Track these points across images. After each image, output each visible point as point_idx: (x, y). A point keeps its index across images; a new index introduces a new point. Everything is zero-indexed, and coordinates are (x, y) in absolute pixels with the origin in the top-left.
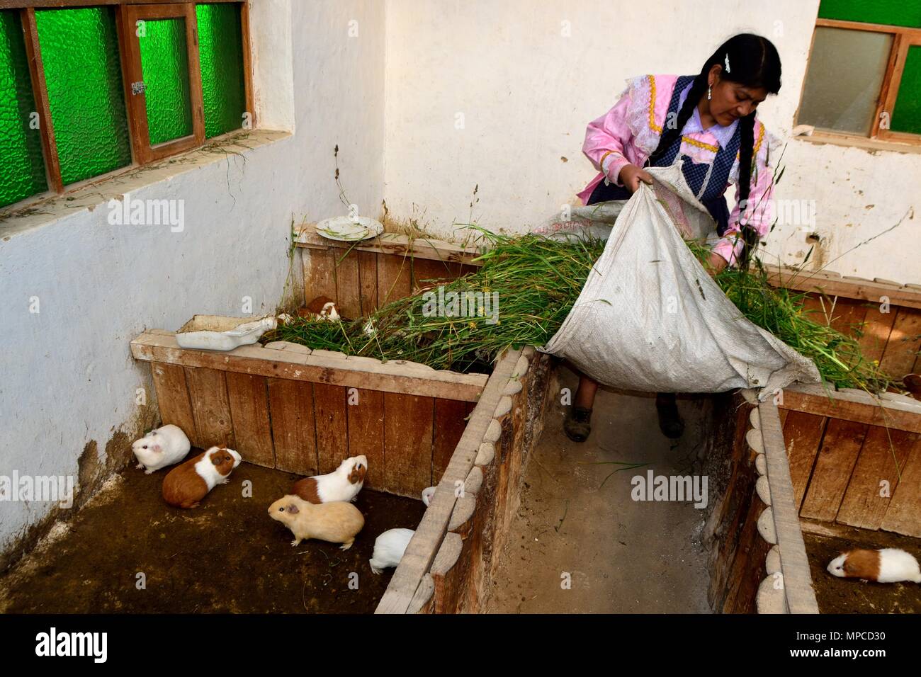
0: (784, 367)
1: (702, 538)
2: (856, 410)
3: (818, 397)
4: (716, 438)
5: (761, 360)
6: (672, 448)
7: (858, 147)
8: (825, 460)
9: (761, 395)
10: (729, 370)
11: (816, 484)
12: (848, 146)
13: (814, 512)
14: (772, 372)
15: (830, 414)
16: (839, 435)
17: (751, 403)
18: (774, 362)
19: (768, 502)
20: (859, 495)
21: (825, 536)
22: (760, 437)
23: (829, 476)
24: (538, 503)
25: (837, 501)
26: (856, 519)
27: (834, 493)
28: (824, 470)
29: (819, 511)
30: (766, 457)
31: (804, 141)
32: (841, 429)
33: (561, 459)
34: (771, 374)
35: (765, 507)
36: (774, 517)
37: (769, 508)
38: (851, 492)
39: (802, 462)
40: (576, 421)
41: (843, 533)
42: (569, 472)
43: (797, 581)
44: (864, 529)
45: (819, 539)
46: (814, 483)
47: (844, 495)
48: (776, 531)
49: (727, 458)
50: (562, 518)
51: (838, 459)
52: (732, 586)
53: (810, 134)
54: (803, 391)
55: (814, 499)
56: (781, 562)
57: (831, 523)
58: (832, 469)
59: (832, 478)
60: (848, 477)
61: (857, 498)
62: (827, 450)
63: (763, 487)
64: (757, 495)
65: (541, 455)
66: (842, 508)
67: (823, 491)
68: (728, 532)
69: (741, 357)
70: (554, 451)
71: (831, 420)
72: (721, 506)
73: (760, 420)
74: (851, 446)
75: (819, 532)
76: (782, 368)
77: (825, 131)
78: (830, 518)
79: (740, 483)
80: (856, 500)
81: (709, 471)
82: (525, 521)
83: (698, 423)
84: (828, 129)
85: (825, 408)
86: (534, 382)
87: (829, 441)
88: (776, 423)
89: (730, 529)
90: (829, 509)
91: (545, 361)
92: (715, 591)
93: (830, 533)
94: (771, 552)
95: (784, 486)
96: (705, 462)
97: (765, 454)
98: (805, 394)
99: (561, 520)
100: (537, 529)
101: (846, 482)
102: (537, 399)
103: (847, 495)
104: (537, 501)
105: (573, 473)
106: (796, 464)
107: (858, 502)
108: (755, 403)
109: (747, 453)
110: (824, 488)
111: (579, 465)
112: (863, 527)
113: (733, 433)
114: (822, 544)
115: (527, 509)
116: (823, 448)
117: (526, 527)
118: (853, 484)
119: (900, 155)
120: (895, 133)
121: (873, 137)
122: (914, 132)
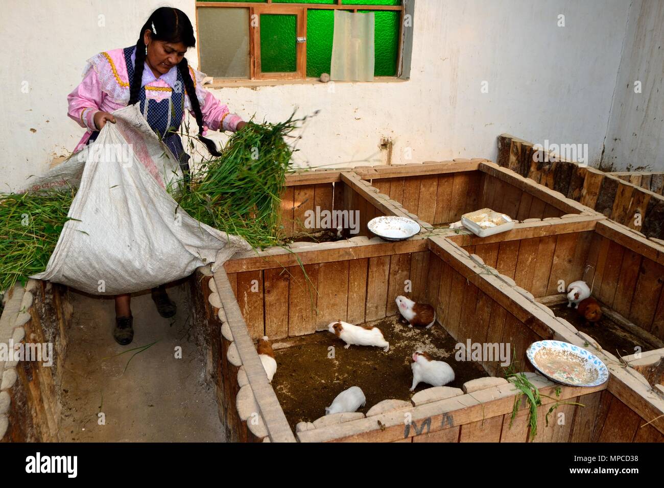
0: (224, 247)
1: (206, 380)
2: (278, 260)
3: (251, 258)
4: (196, 308)
5: (207, 244)
6: (171, 325)
7: (244, 87)
8: (270, 298)
9: (213, 268)
10: (187, 255)
11: (269, 316)
12: (238, 87)
13: (274, 335)
14: (218, 251)
15: (263, 267)
16: (273, 280)
17: (208, 275)
18: (216, 244)
19: (231, 339)
20: (297, 314)
21: (284, 348)
22: (218, 297)
23: (276, 308)
24: (79, 401)
25: (285, 323)
26: (300, 330)
27: (282, 318)
28: (271, 305)
29: (277, 334)
30: (224, 310)
31: (209, 88)
32: (273, 276)
33: (89, 361)
34: (217, 252)
35: (230, 343)
36: (237, 348)
37: (233, 342)
38: (292, 314)
39: (256, 305)
40: (120, 329)
41: (295, 342)
42: (97, 369)
43: (260, 384)
44: (307, 335)
45: (282, 352)
46: (267, 316)
47: (288, 317)
48: (240, 357)
49: (204, 319)
50: (100, 405)
51: (277, 295)
52: (228, 404)
53: (212, 82)
54: (241, 257)
55: (271, 326)
56: (247, 376)
57: (287, 338)
58: (276, 303)
59: (278, 309)
60: (287, 305)
61: (297, 316)
62: (269, 292)
63: (226, 331)
64: (223, 337)
65: (72, 364)
66: (290, 326)
67: (275, 319)
68: (217, 369)
69: (192, 244)
70: (82, 357)
71: (265, 271)
72: (211, 353)
73: (216, 285)
74: (282, 284)
75: (280, 347)
76: (223, 247)
77: (221, 79)
78: (284, 336)
79: (214, 333)
80: (297, 318)
81: (199, 332)
82: (71, 419)
83: (185, 301)
84: (222, 78)
85: (258, 264)
86: (43, 310)
87: (268, 285)
88: (226, 284)
89: (218, 367)
90: (282, 330)
91: (49, 290)
92: (223, 413)
93: (287, 345)
94: (240, 372)
95: (240, 324)
96: (194, 327)
97: (223, 308)
98: (243, 259)
99: (100, 407)
100: (82, 422)
101: (287, 309)
102: (52, 322)
103: (290, 317)
104: (77, 400)
105: (101, 368)
106: (253, 308)
107: (298, 319)
108: (210, 275)
109: (213, 311)
110: (274, 317)
111: (104, 361)
112: (306, 334)
113: (203, 300)
114: (284, 354)
115: (70, 409)
116: (266, 291)
117: (73, 423)
118: (292, 309)
119: (272, 88)
120: (265, 73)
121: (252, 79)
122: (277, 71)
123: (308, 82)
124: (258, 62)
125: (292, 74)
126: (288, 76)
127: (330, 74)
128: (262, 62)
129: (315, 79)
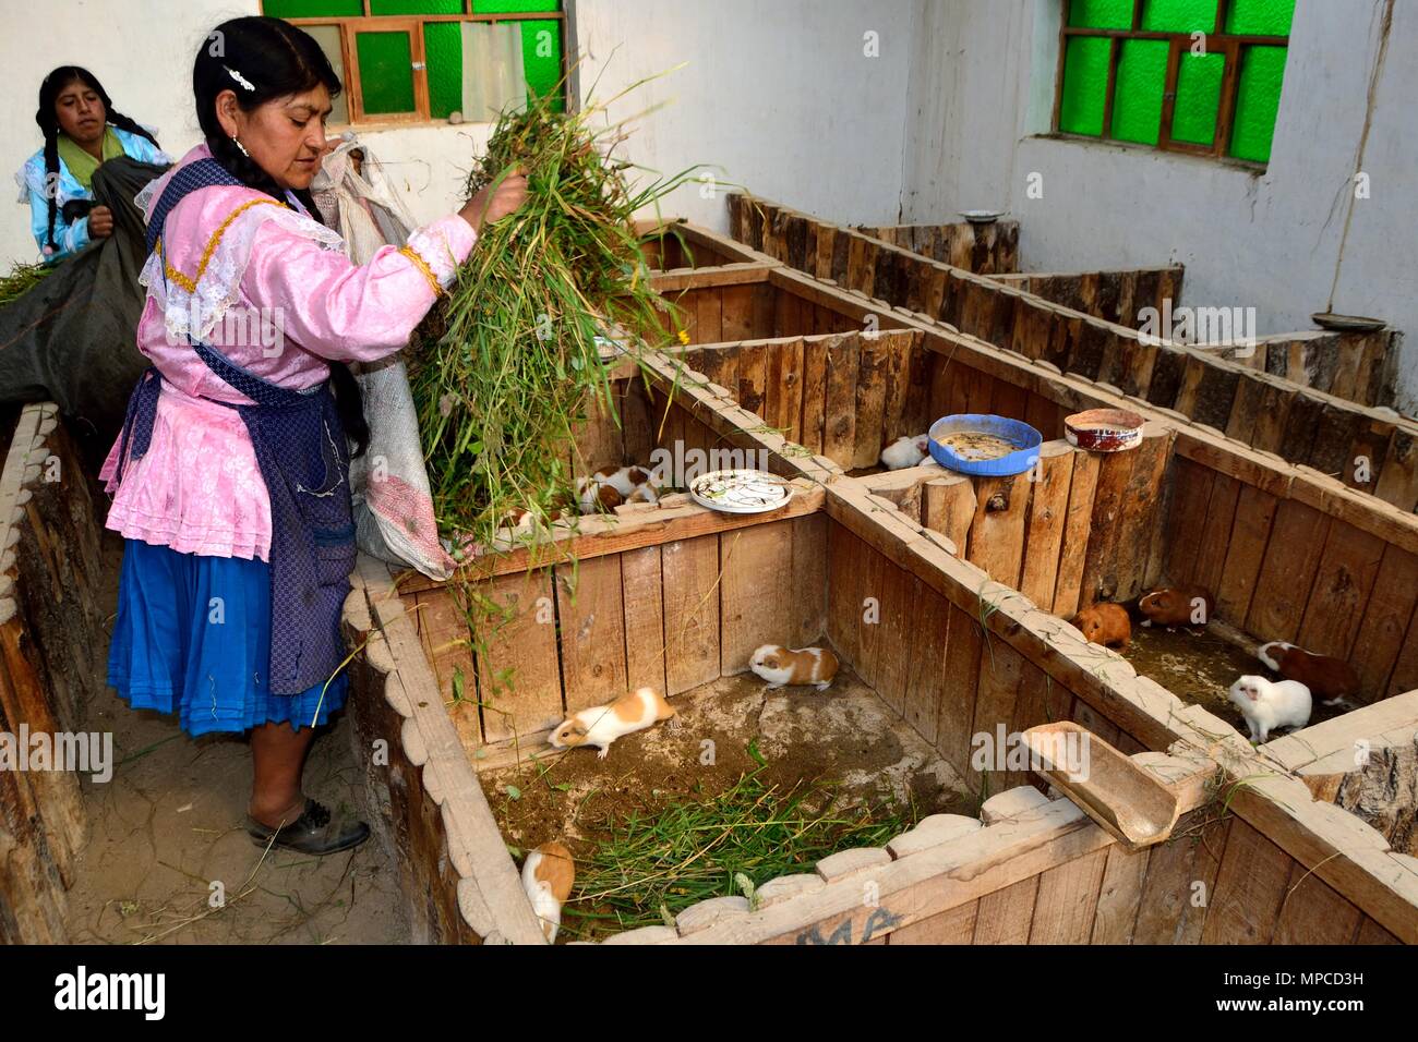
119: (379, 135)
120: (371, 116)
121: (353, 124)
122: (387, 112)
123: (432, 126)
124: (358, 100)
125: (409, 115)
126: (404, 118)
127: (461, 112)
128: (364, 100)
129: (443, 121)
